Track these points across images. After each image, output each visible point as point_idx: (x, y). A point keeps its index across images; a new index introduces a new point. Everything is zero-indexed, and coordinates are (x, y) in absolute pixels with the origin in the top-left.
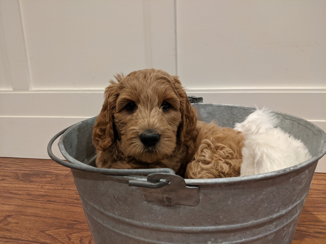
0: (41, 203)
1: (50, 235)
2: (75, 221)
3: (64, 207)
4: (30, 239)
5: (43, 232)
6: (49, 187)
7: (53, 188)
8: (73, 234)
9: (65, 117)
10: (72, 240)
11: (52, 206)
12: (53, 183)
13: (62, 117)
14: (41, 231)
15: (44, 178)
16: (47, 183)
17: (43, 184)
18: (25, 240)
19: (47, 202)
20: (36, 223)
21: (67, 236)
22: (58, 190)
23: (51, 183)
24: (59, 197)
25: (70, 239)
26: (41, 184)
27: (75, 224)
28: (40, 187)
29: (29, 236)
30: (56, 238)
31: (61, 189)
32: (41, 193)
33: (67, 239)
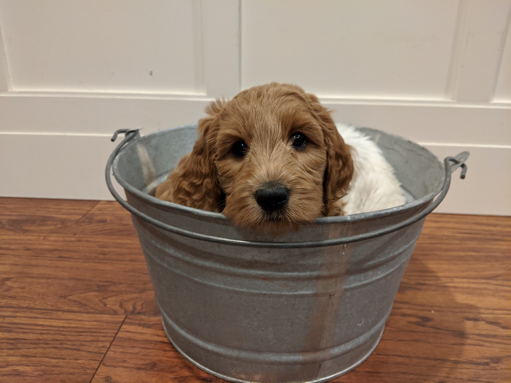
0: (51, 260)
1: (75, 301)
2: (106, 282)
3: (86, 265)
4: (49, 307)
5: (65, 297)
6: (57, 239)
7: (61, 239)
8: (109, 298)
10: (108, 306)
11: (67, 264)
12: (60, 233)
14: (61, 297)
15: (44, 225)
16: (50, 233)
17: (46, 235)
18: (41, 309)
19: (60, 259)
20: (50, 286)
21: (100, 301)
22: (72, 241)
23: (56, 233)
24: (75, 252)
25: (105, 305)
26: (42, 235)
27: (109, 286)
28: (42, 238)
29: (45, 304)
30: (86, 305)
31: (75, 241)
32: (47, 247)
33: (101, 305)
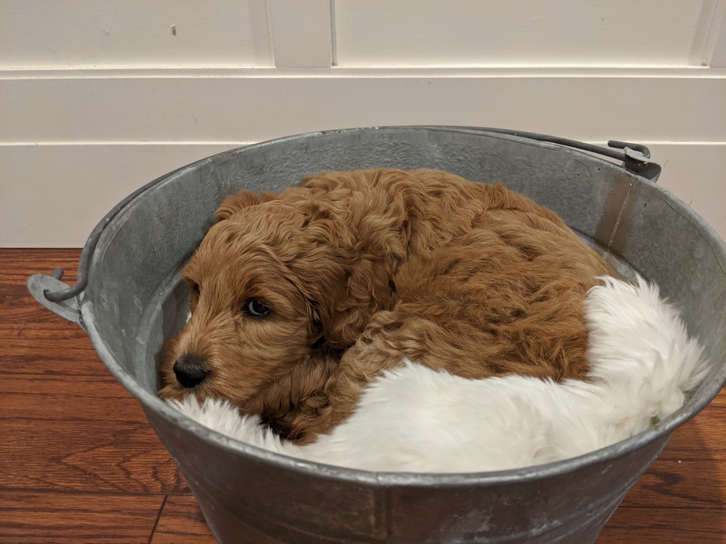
0: (32, 380)
1: (76, 468)
2: (129, 423)
3: (92, 387)
4: (32, 485)
5: (58, 460)
6: (40, 333)
7: (48, 334)
8: (133, 459)
9: (40, 144)
10: (132, 476)
11: (59, 386)
12: (46, 320)
13: (32, 144)
14: (53, 459)
15: (18, 305)
16: (29, 321)
17: (22, 326)
18: (18, 489)
19: (47, 376)
20: (32, 437)
21: (118, 465)
22: (65, 338)
23: (40, 321)
24: (72, 360)
25: (128, 474)
26: (15, 326)
27: (130, 432)
28: (16, 332)
29: (26, 476)
30: (95, 475)
31: (72, 337)
32: (22, 351)
33: (121, 474)
